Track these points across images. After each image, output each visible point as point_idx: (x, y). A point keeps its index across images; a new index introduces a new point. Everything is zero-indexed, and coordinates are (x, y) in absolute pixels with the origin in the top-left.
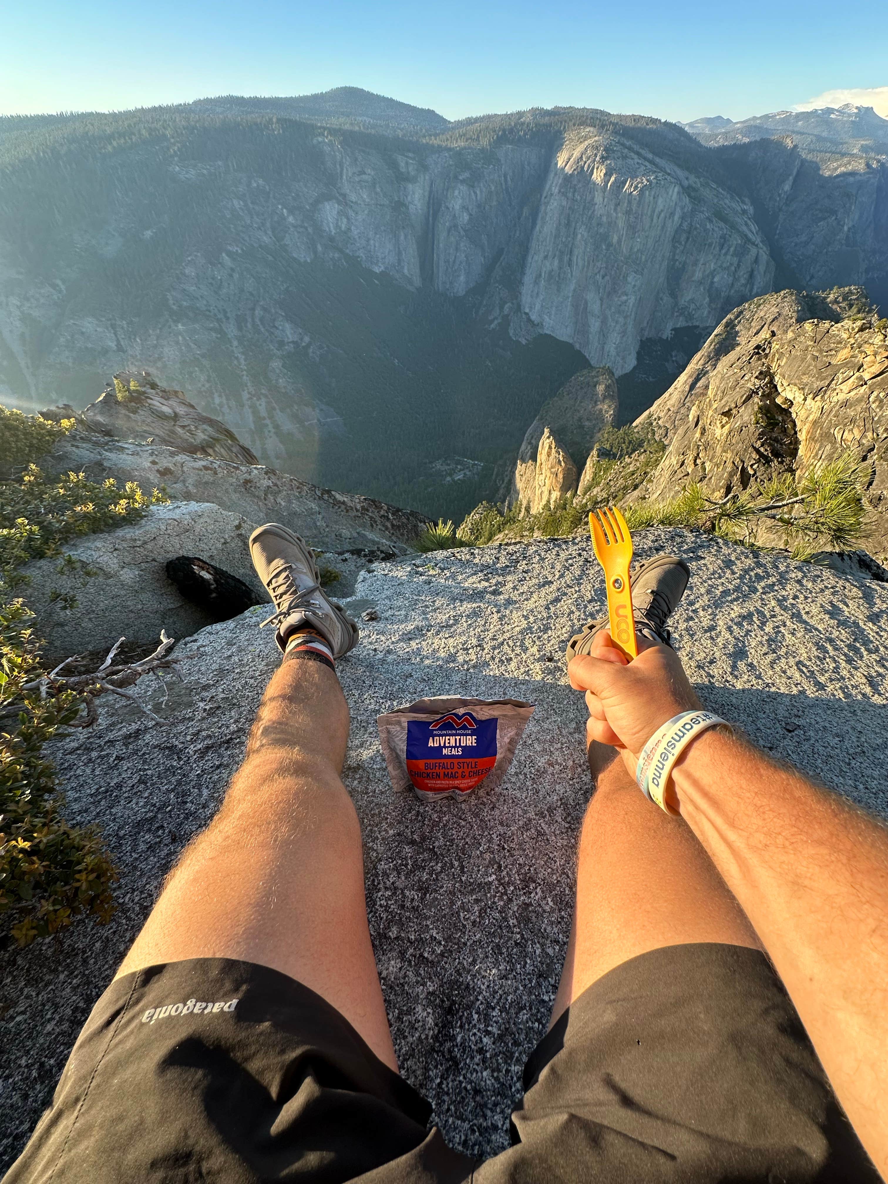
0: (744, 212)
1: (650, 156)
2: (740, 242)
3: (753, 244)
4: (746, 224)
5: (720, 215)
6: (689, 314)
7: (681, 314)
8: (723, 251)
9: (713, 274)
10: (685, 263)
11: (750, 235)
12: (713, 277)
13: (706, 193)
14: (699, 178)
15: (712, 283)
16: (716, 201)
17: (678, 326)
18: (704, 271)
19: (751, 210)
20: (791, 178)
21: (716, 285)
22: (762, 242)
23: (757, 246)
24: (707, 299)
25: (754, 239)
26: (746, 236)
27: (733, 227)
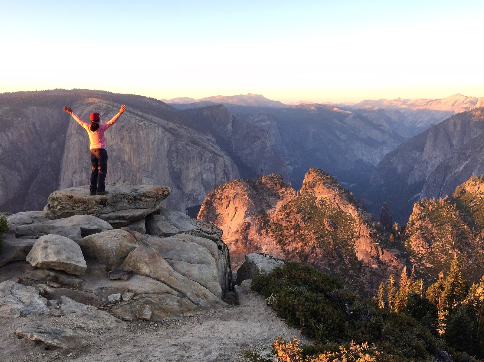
0: (209, 140)
1: (140, 113)
2: (211, 155)
3: (219, 156)
4: (212, 146)
5: (195, 142)
6: (194, 198)
7: (189, 199)
8: (203, 161)
9: (201, 174)
10: (180, 169)
11: (216, 151)
12: (202, 176)
13: (182, 131)
14: (175, 124)
15: (202, 179)
16: (189, 135)
17: (189, 206)
18: (195, 172)
19: (213, 139)
20: (230, 123)
21: (205, 179)
22: (226, 154)
23: (222, 157)
24: (203, 189)
25: (219, 153)
26: (214, 152)
27: (204, 147)
